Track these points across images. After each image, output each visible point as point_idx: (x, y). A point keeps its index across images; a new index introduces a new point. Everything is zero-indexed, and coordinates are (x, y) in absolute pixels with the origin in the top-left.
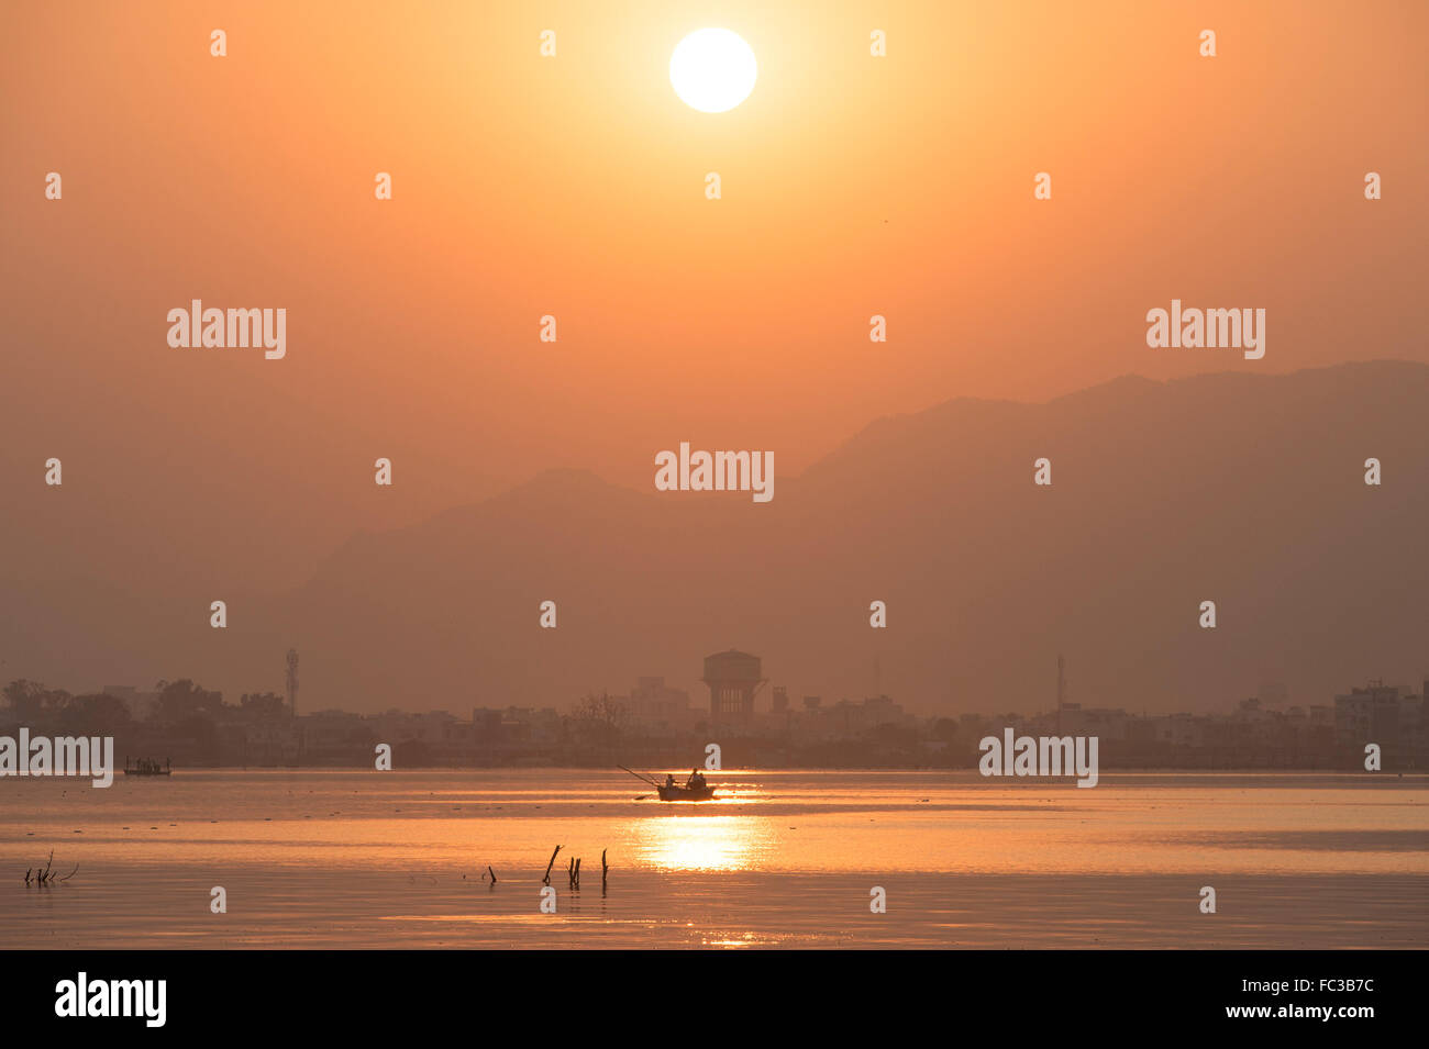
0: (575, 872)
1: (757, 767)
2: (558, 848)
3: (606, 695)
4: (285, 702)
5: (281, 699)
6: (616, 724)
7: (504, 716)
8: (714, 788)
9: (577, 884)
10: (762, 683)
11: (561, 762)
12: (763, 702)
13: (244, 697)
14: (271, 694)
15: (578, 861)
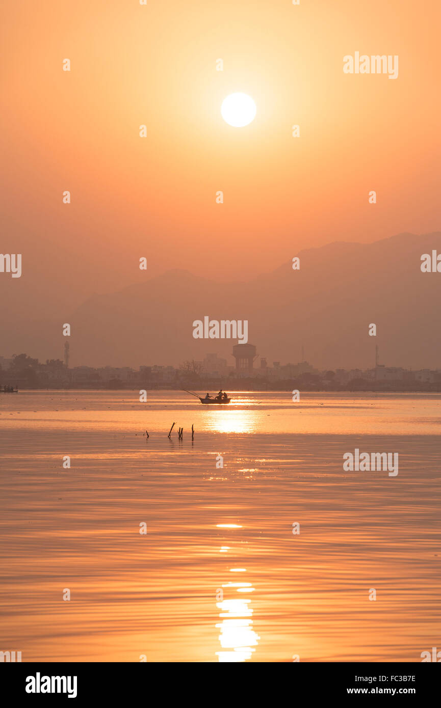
0: (181, 433)
1: (254, 390)
2: (174, 424)
3: (193, 361)
4: (64, 363)
5: (63, 361)
6: (197, 373)
7: (152, 369)
8: (230, 399)
9: (182, 438)
10: (256, 357)
11: (175, 388)
12: (257, 364)
13: (47, 361)
14: (58, 360)
15: (182, 429)
